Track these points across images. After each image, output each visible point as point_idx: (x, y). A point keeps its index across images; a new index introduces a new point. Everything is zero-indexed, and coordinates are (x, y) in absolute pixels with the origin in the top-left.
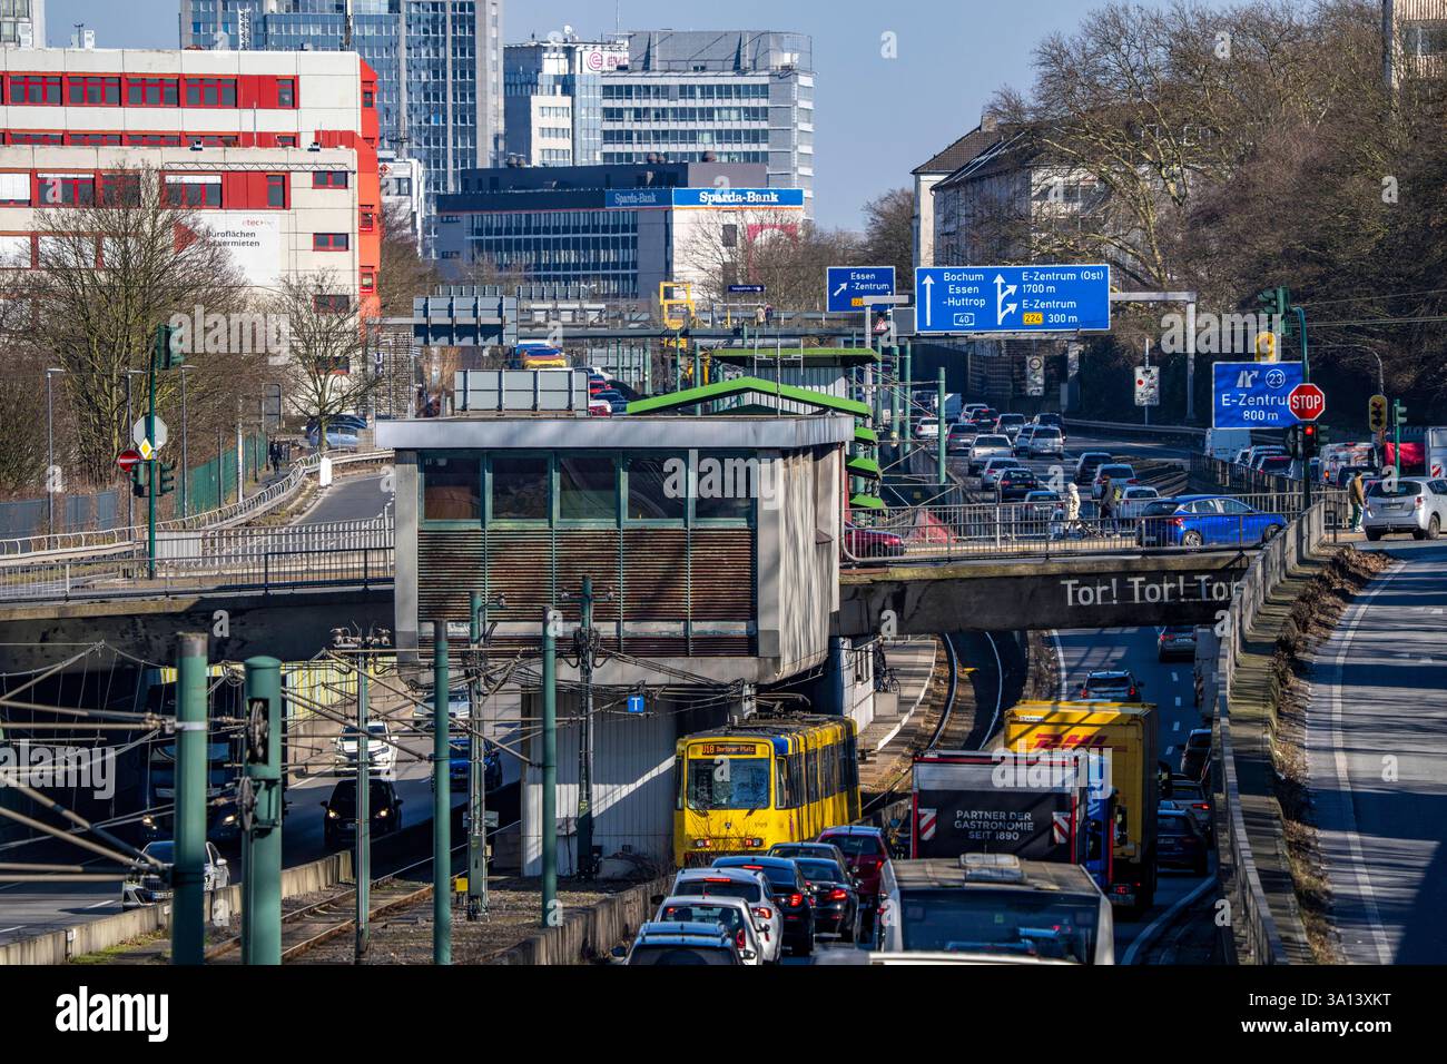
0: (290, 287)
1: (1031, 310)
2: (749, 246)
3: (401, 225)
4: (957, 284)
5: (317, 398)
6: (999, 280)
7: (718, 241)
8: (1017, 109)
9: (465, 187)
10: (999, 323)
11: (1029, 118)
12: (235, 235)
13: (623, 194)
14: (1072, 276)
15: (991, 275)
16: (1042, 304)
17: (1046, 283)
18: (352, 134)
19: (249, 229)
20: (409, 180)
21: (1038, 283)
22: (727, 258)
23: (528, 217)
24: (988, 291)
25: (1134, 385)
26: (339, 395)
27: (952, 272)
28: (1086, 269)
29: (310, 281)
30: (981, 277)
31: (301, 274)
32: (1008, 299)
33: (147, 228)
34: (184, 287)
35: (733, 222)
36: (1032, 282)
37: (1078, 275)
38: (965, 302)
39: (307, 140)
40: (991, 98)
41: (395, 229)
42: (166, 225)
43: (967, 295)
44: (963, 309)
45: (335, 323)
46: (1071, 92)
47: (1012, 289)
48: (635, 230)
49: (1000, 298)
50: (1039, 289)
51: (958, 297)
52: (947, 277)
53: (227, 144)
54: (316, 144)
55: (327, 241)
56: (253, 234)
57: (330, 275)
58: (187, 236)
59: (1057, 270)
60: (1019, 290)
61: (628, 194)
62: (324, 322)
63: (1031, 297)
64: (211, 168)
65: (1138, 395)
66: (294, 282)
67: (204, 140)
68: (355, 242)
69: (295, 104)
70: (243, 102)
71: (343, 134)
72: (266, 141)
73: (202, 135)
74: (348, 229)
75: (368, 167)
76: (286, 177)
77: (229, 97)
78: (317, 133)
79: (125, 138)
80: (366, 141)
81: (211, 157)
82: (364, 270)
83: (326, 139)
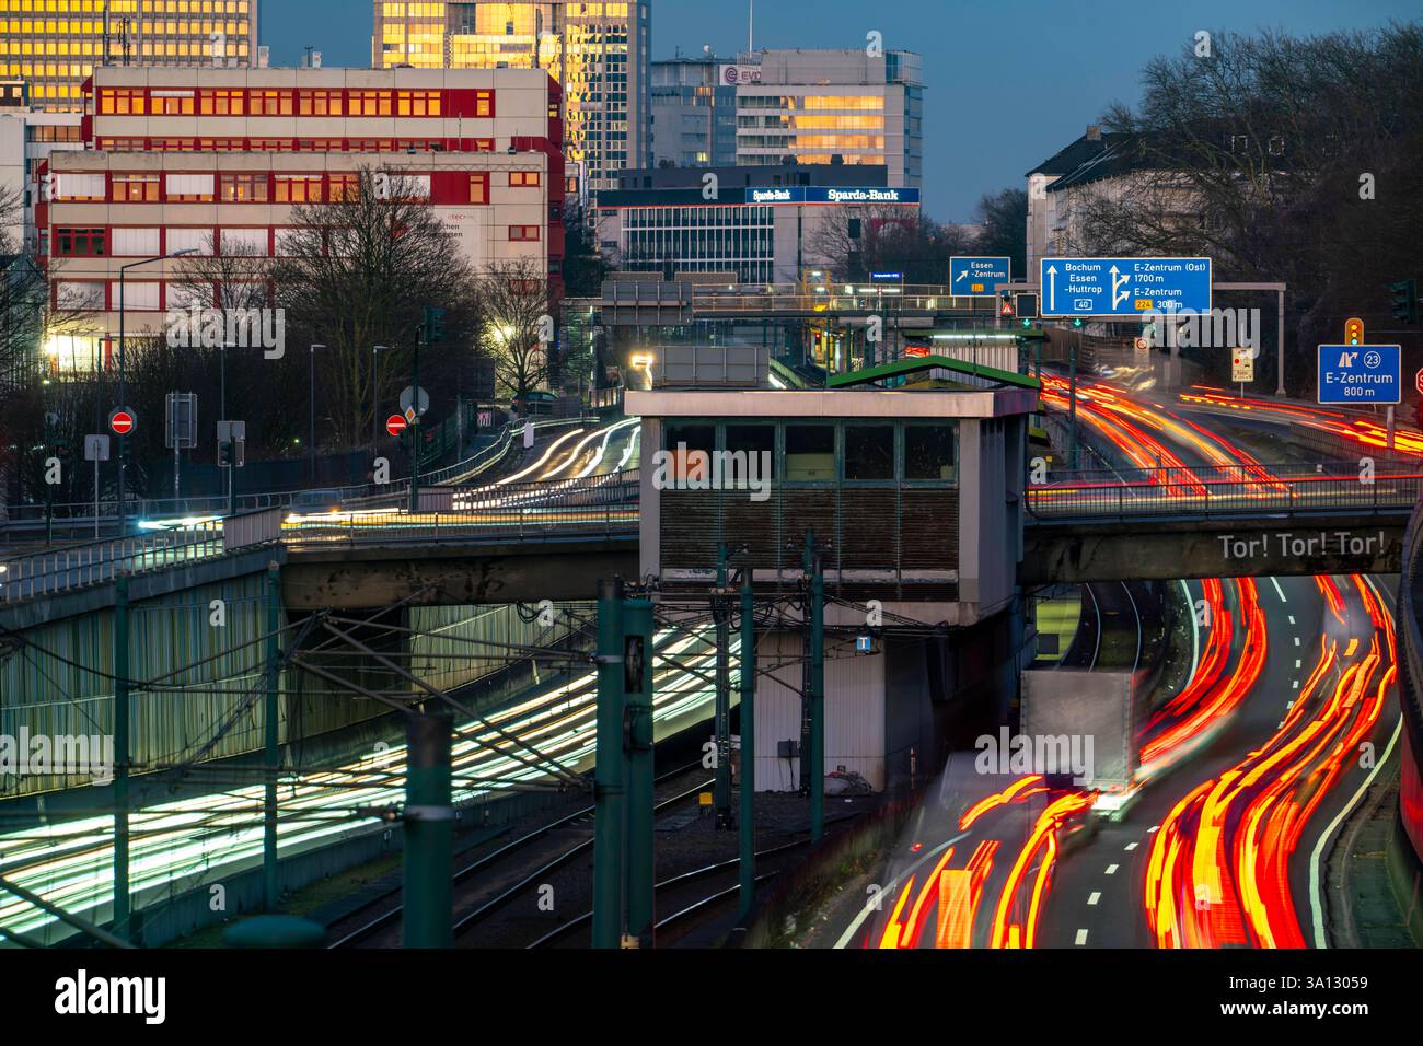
0: (495, 273)
1: (1142, 297)
2: (873, 237)
4: (1077, 273)
5: (516, 370)
6: (1114, 270)
7: (845, 232)
10: (1114, 308)
11: (1137, 128)
13: (761, 191)
14: (1178, 267)
15: (1108, 266)
16: (1152, 292)
17: (1157, 273)
18: (542, 139)
19: (455, 222)
20: (578, 180)
21: (1148, 273)
22: (853, 248)
23: (677, 211)
24: (1105, 280)
25: (1231, 364)
26: (536, 368)
27: (1073, 263)
28: (1190, 261)
30: (1098, 267)
31: (505, 261)
32: (1122, 287)
35: (858, 216)
36: (1143, 272)
37: (1184, 268)
38: (1085, 289)
39: (503, 145)
43: (1086, 283)
44: (1084, 295)
45: (534, 304)
47: (1126, 278)
48: (771, 223)
49: (1115, 286)
50: (1149, 278)
51: (1078, 285)
52: (1068, 267)
53: (436, 148)
54: (511, 148)
55: (519, 233)
56: (457, 227)
57: (530, 262)
59: (1165, 262)
60: (1132, 280)
61: (765, 191)
62: (525, 304)
63: (1142, 285)
64: (424, 169)
65: (1235, 373)
67: (412, 145)
68: (544, 233)
69: (492, 114)
70: (445, 112)
71: (535, 139)
72: (468, 145)
73: (412, 140)
74: (540, 223)
75: (556, 167)
76: (486, 175)
77: (435, 107)
78: (513, 139)
79: (346, 144)
80: (553, 143)
81: (423, 159)
82: (552, 258)
83: (520, 144)
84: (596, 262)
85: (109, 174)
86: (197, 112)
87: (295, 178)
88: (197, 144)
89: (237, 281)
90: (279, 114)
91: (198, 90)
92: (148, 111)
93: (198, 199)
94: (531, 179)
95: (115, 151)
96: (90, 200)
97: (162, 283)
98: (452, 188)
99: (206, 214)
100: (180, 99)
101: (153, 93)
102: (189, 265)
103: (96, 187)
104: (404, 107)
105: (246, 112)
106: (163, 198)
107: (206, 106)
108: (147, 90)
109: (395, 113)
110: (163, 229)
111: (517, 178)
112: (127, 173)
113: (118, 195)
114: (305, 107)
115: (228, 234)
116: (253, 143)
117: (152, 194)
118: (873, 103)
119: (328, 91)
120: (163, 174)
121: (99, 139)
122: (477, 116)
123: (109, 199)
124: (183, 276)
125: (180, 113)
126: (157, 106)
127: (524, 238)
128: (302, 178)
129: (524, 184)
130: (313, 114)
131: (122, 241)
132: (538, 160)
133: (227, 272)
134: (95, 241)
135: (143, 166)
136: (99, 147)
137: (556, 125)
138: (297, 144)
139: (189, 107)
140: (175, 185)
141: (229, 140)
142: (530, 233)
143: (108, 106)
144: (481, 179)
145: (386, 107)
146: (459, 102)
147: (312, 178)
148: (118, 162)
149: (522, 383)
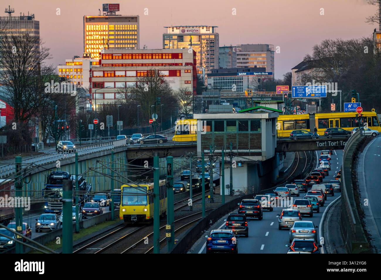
2: (263, 82)
3: (201, 79)
4: (299, 89)
5: (185, 110)
6: (307, 88)
7: (257, 81)
8: (310, 58)
9: (212, 72)
10: (307, 96)
11: (312, 59)
12: (171, 81)
16: (315, 92)
18: (192, 63)
19: (174, 80)
22: (259, 84)
24: (305, 90)
25: (331, 107)
26: (189, 109)
27: (298, 87)
28: (322, 86)
29: (184, 89)
30: (303, 88)
32: (308, 92)
33: (155, 80)
34: (161, 90)
35: (260, 78)
36: (313, 88)
39: (184, 64)
40: (305, 56)
41: (200, 80)
42: (159, 80)
43: (301, 91)
44: (300, 93)
46: (319, 55)
48: (242, 79)
51: (299, 91)
53: (170, 65)
55: (187, 82)
57: (188, 88)
58: (163, 82)
61: (241, 73)
63: (312, 91)
64: (167, 69)
65: (331, 109)
66: (181, 89)
67: (166, 65)
68: (192, 82)
69: (182, 58)
70: (173, 58)
71: (190, 63)
72: (176, 64)
73: (166, 64)
74: (191, 80)
75: (194, 69)
76: (180, 71)
77: (170, 57)
78: (185, 63)
79: (152, 65)
80: (194, 64)
81: (167, 67)
82: (194, 87)
83: (187, 64)
84: (204, 88)
85: (104, 71)
86: (122, 58)
87: (141, 71)
88: (122, 65)
89: (129, 93)
90: (139, 59)
91: (122, 54)
92: (112, 59)
93: (122, 76)
94: (189, 71)
95: (106, 67)
96: (100, 77)
97: (115, 93)
98: (173, 73)
99: (123, 79)
100: (119, 56)
101: (113, 55)
102: (119, 90)
103: (101, 74)
104: (164, 57)
105: (132, 58)
106: (115, 76)
107: (124, 57)
108: (112, 54)
109: (162, 58)
110: (115, 82)
111: (186, 71)
112: (107, 71)
113: (106, 75)
114: (144, 57)
115: (127, 83)
116: (134, 65)
117: (113, 75)
118: (264, 55)
119: (149, 54)
120: (115, 71)
121: (103, 64)
122: (179, 59)
123: (104, 76)
124: (118, 92)
125: (119, 59)
126: (114, 57)
127: (188, 83)
128: (143, 71)
129: (188, 72)
130: (146, 59)
131: (106, 85)
132: (190, 67)
133: (126, 91)
134: (100, 85)
135: (111, 70)
136: (103, 66)
137: (195, 60)
138: (142, 65)
139: (120, 58)
140: (117, 73)
141: (129, 64)
142: (189, 82)
143: (104, 57)
144: (179, 71)
145: (160, 57)
146: (175, 56)
147: (145, 71)
148: (106, 69)
149: (186, 113)
